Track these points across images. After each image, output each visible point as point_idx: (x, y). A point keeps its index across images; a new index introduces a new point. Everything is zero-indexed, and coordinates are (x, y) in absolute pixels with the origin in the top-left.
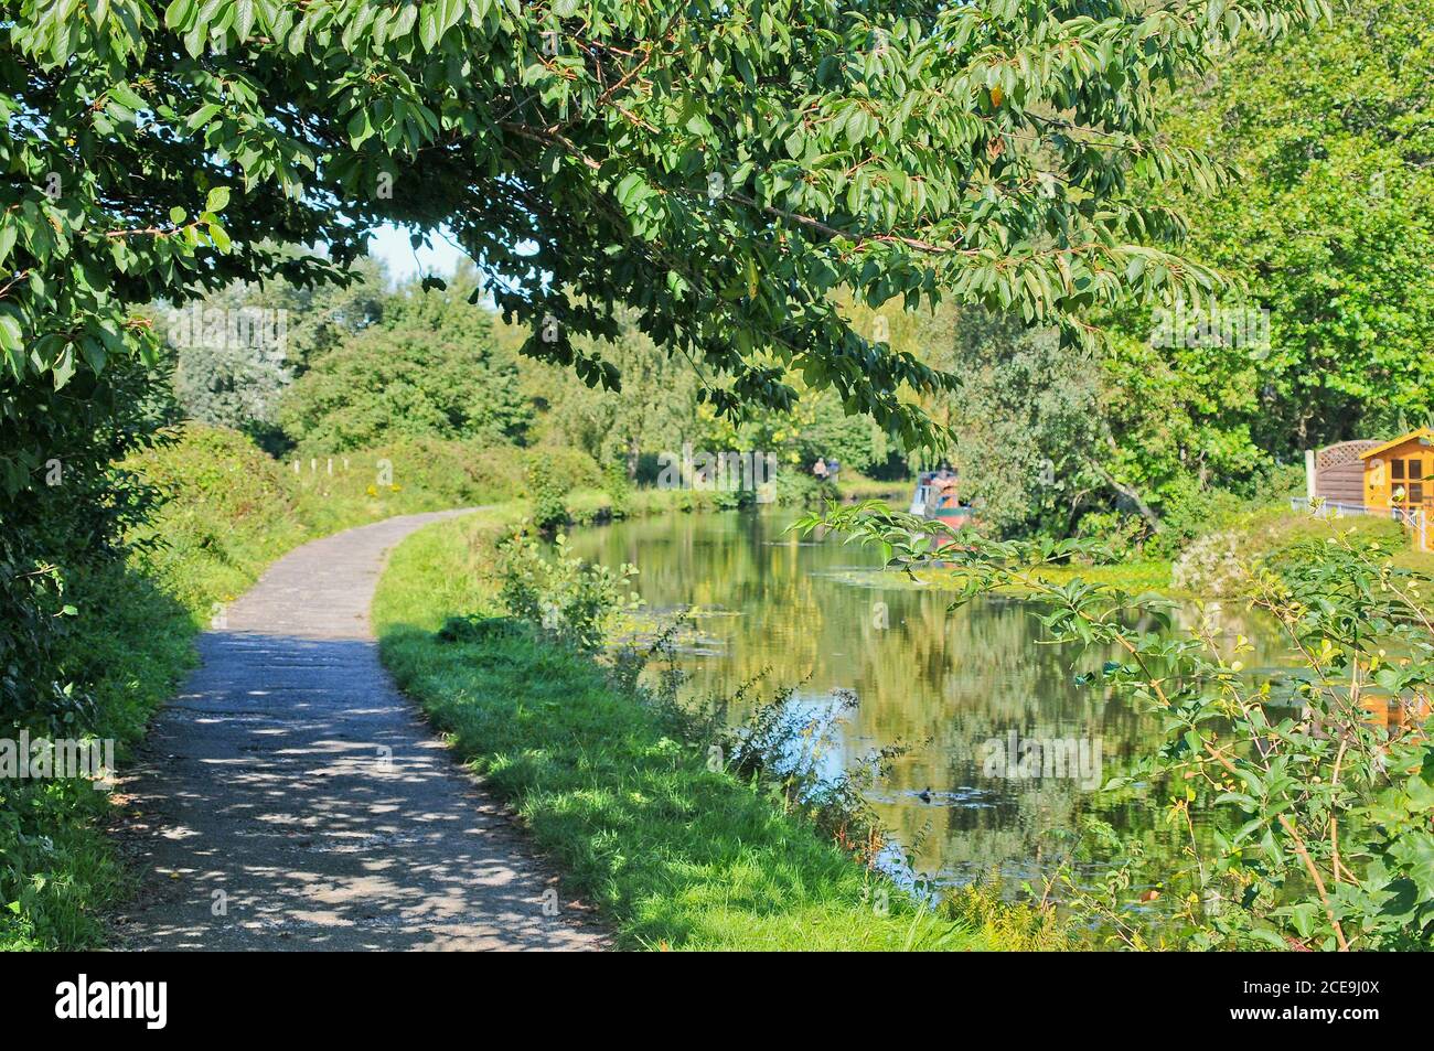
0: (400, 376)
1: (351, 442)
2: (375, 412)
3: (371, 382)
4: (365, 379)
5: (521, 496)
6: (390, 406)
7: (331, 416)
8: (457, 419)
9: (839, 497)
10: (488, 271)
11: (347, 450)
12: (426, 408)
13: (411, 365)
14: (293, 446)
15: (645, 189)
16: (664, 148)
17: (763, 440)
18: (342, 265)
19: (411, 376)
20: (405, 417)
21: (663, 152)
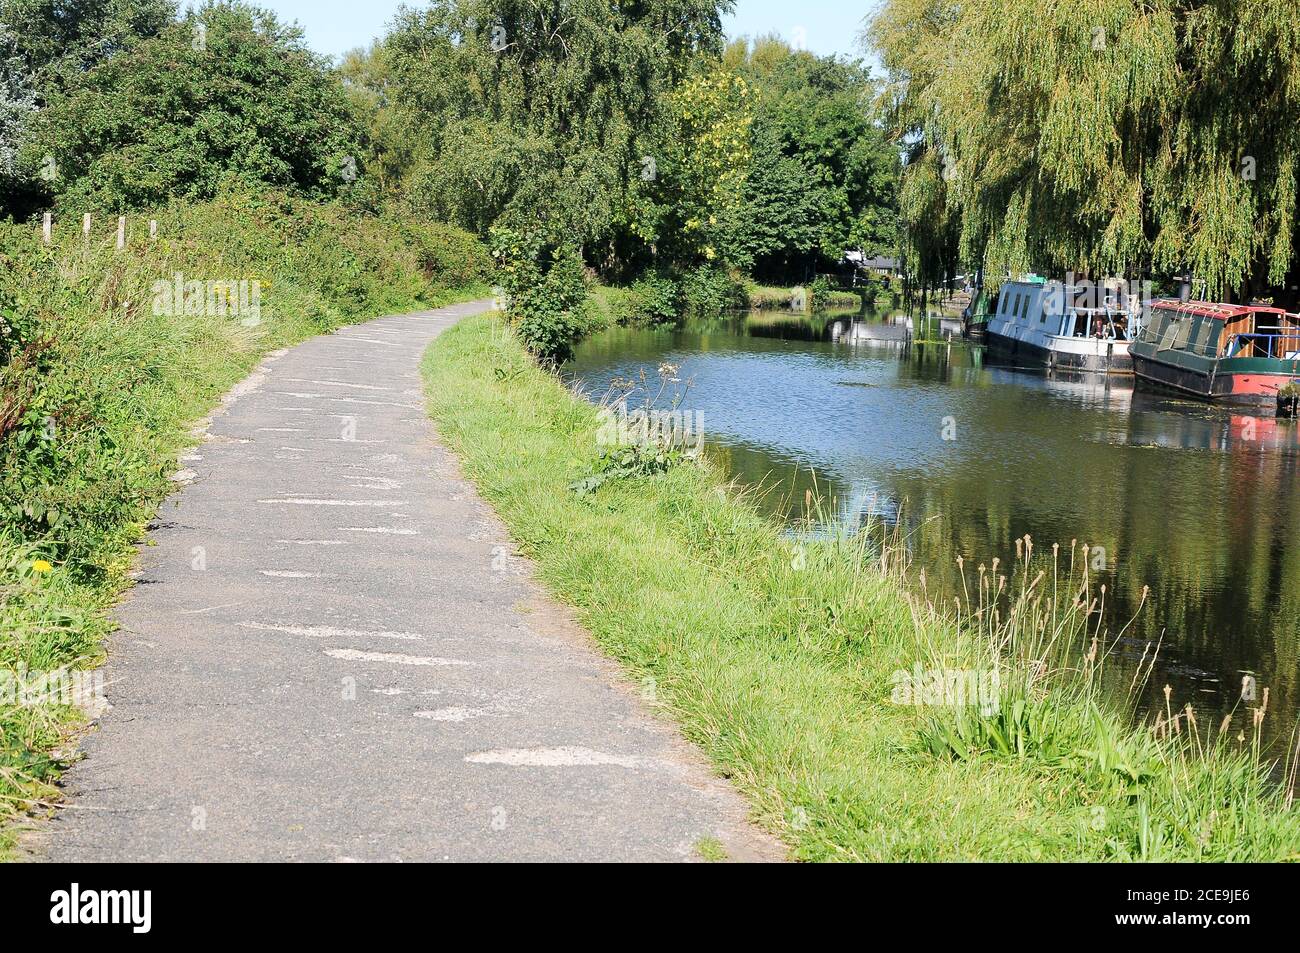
0: (220, 100)
1: (137, 199)
2: (178, 154)
3: (171, 104)
4: (162, 101)
5: (418, 298)
6: (201, 146)
7: (107, 157)
8: (305, 173)
9: (747, 306)
11: (130, 211)
12: (258, 153)
13: (236, 82)
14: (47, 201)
17: (671, 226)
19: (236, 101)
20: (225, 165)
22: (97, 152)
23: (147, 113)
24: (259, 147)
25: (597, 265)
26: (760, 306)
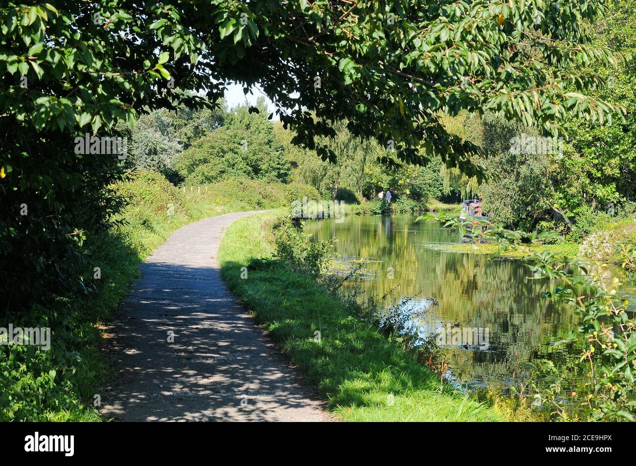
0: (231, 150)
1: (209, 179)
2: (220, 166)
3: (218, 152)
4: (215, 151)
5: (284, 206)
6: (226, 163)
7: (200, 167)
8: (256, 170)
9: (427, 210)
10: (277, 105)
11: (207, 182)
12: (242, 165)
13: (236, 145)
14: (183, 180)
15: (352, 64)
16: (362, 45)
17: (394, 183)
18: (212, 101)
19: (236, 150)
20: (233, 168)
21: (361, 47)
22: (197, 165)
23: (211, 154)
24: (242, 163)
25: (367, 196)
26: (434, 211)
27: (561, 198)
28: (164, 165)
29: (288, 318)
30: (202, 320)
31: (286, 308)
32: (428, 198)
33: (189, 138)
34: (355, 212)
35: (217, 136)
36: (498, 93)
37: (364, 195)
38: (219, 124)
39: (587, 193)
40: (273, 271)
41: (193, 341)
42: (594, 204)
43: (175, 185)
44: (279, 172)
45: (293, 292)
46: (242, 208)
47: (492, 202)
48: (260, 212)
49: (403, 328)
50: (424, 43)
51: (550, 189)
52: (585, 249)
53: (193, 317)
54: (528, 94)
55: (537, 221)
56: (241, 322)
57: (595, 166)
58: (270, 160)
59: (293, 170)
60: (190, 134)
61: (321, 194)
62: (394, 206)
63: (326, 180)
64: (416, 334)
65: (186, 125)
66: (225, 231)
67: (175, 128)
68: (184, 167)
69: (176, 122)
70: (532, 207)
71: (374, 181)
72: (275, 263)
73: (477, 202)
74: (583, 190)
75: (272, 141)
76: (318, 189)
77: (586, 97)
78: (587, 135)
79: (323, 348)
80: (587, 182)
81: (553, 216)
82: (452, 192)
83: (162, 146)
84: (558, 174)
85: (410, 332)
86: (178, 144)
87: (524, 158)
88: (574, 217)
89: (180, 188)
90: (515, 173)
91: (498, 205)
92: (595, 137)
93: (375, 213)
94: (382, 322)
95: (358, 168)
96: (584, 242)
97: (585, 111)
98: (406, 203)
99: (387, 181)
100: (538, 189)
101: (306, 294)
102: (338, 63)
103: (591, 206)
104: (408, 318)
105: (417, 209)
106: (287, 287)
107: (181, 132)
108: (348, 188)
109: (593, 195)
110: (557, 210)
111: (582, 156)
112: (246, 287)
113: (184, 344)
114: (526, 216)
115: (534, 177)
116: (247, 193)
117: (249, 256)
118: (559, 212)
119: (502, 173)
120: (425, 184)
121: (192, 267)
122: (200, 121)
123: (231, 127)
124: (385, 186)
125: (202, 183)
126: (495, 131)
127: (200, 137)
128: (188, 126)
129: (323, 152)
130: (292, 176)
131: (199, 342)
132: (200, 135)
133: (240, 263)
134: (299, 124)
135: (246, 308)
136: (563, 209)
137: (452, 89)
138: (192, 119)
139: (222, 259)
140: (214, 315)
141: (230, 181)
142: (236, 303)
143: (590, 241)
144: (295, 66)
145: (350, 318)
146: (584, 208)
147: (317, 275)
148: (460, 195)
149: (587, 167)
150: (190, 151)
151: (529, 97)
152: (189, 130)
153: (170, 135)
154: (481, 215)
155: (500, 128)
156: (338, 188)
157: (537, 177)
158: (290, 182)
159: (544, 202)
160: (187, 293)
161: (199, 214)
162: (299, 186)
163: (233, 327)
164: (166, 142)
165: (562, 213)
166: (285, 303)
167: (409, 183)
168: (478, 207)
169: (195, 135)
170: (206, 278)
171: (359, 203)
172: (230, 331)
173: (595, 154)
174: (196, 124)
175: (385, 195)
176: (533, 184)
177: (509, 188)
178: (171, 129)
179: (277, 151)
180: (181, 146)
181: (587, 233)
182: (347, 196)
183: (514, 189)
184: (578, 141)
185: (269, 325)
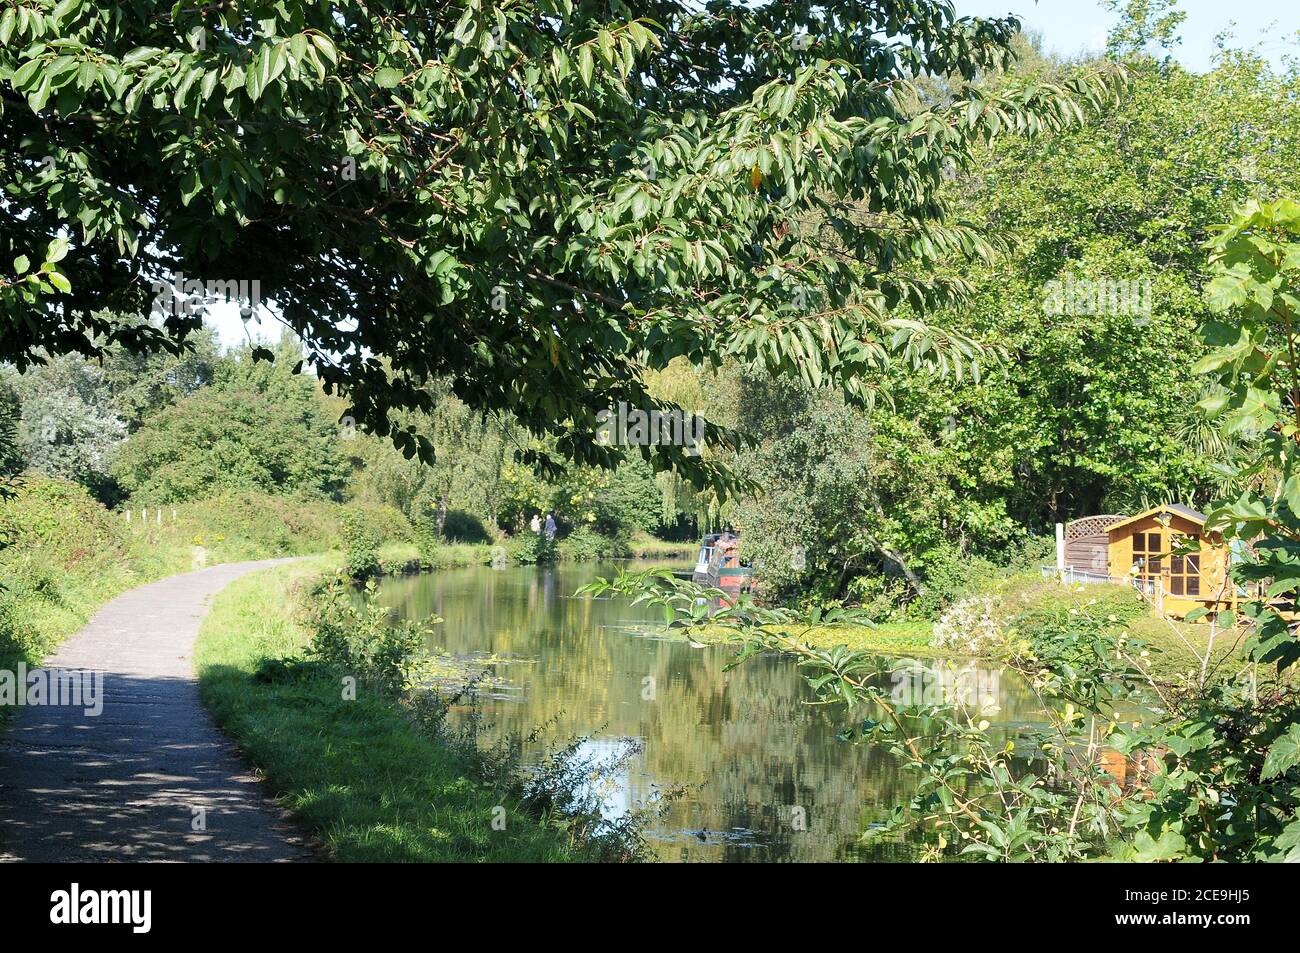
0: (228, 434)
1: (180, 494)
2: (203, 467)
3: (200, 438)
4: (195, 436)
5: (336, 548)
6: (217, 461)
7: (162, 469)
8: (279, 475)
9: (630, 556)
10: (311, 345)
11: (176, 501)
12: (250, 464)
13: (237, 424)
14: (126, 496)
15: (453, 263)
16: (471, 225)
17: (562, 500)
18: (176, 336)
19: (237, 434)
20: (231, 472)
21: (470, 229)
22: (157, 465)
23: (185, 443)
24: (250, 461)
25: (508, 528)
26: (644, 556)
27: (897, 531)
28: (88, 466)
29: (333, 782)
30: (157, 788)
31: (330, 762)
32: (632, 530)
33: (140, 410)
34: (482, 560)
35: (199, 404)
36: (748, 322)
37: (502, 525)
38: (202, 381)
39: (949, 519)
40: (306, 683)
41: (133, 833)
42: (963, 540)
43: (110, 507)
44: (326, 480)
45: (346, 727)
46: (250, 553)
47: (760, 540)
48: (286, 562)
49: (571, 799)
50: (599, 222)
51: (875, 511)
52: (945, 632)
53: (136, 782)
54: (809, 324)
55: (849, 576)
56: (236, 792)
57: (964, 464)
58: (308, 454)
59: (356, 474)
60: (142, 401)
61: (413, 523)
62: (563, 547)
63: (423, 496)
64: (597, 812)
65: (133, 382)
66: (211, 601)
67: (111, 389)
68: (129, 468)
69: (113, 376)
70: (840, 548)
71: (523, 496)
72: (310, 667)
73: (730, 538)
74: (941, 513)
75: (313, 416)
76: (406, 514)
77: (927, 328)
78: (949, 403)
79: (405, 844)
80: (950, 497)
81: (881, 566)
82: (681, 517)
83: (84, 425)
84: (890, 481)
85: (583, 808)
86: (118, 422)
87: (822, 449)
88: (924, 568)
89: (119, 512)
90: (805, 479)
91: (772, 543)
92: (964, 405)
93: (525, 562)
94: (528, 787)
95: (488, 470)
96: (944, 619)
97: (926, 355)
98: (586, 541)
99: (550, 497)
100: (852, 511)
101: (375, 733)
102: (426, 261)
103: (958, 544)
104: (580, 779)
105: (610, 552)
106: (335, 718)
107: (123, 398)
108: (468, 511)
109: (960, 522)
110: (889, 554)
111: (938, 444)
112: (249, 719)
113: (115, 840)
114: (828, 566)
115: (842, 488)
116: (261, 521)
117: (259, 653)
118: (893, 557)
119: (779, 480)
120: (625, 502)
121: (140, 677)
122: (162, 374)
123: (228, 386)
124: (544, 506)
125: (166, 501)
126: (765, 394)
127: (163, 408)
128: (139, 384)
129: (405, 441)
130: (353, 487)
131: (146, 836)
132: (164, 403)
133: (240, 669)
134: (356, 383)
135: (247, 762)
136: (902, 551)
137: (657, 314)
138: (145, 370)
139: (202, 661)
140: (180, 779)
141: (225, 498)
142: (229, 753)
143: (956, 617)
144: (347, 265)
145: (461, 781)
146: (945, 548)
147: (397, 693)
148: (695, 524)
149: (948, 468)
150: (142, 435)
151: (811, 330)
152: (139, 393)
153: (100, 404)
154: (738, 565)
155: (774, 389)
156: (448, 511)
157: (849, 486)
158: (350, 499)
159: (863, 538)
160: (125, 733)
161: (158, 567)
162: (366, 507)
163: (220, 802)
164: (91, 418)
165: (900, 559)
166: (329, 752)
167: (592, 501)
168: (731, 549)
169: (152, 402)
170: (166, 700)
171: (490, 542)
172: (214, 811)
173: (964, 441)
174: (155, 382)
175: (543, 526)
176: (841, 501)
177: (792, 511)
178: (103, 391)
179: (323, 435)
180: (124, 425)
181: (950, 600)
182: (465, 527)
183: (802, 511)
184: (930, 415)
185: (295, 799)
